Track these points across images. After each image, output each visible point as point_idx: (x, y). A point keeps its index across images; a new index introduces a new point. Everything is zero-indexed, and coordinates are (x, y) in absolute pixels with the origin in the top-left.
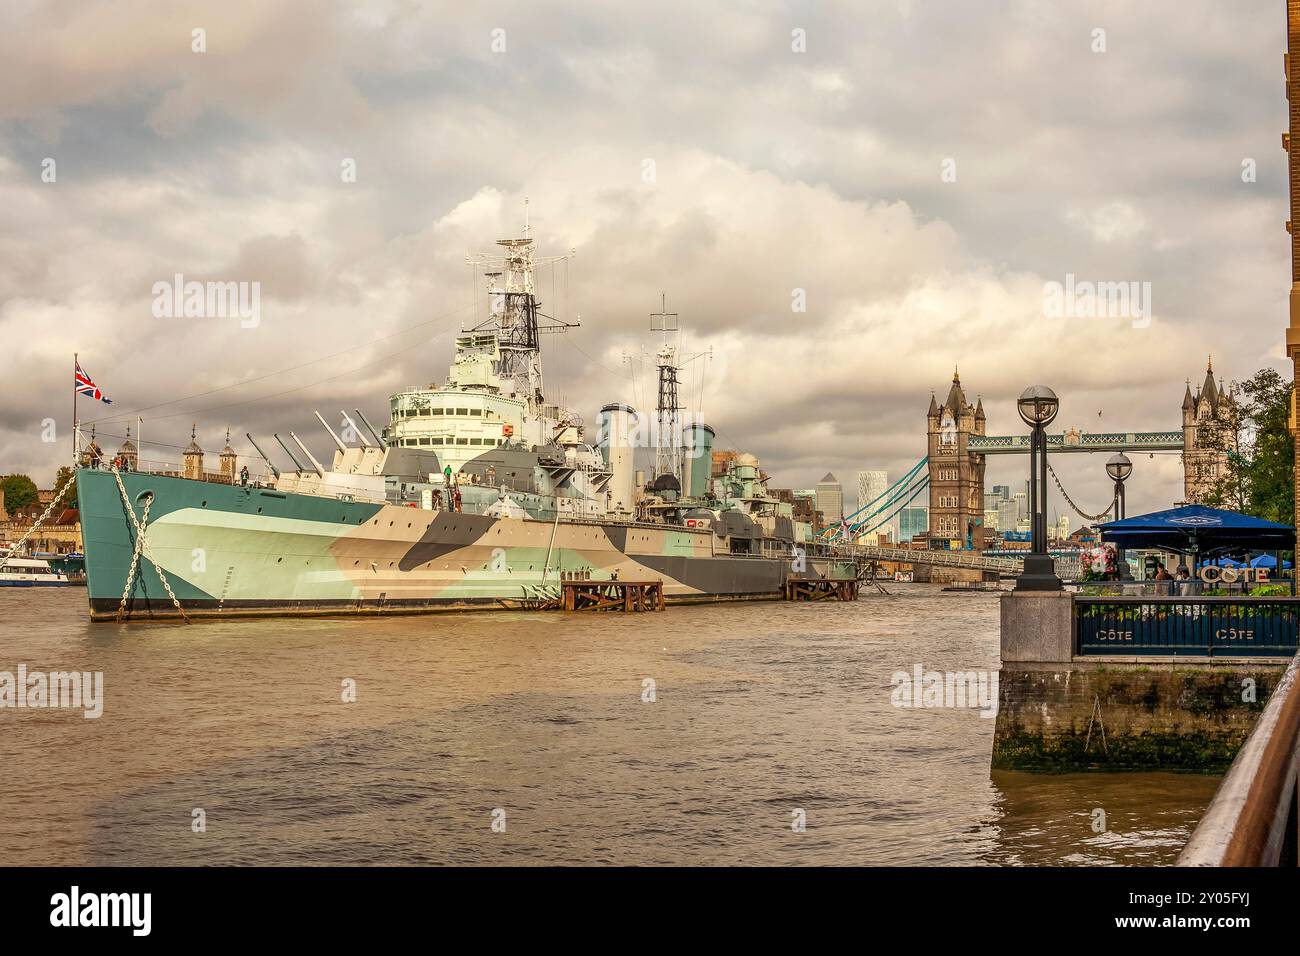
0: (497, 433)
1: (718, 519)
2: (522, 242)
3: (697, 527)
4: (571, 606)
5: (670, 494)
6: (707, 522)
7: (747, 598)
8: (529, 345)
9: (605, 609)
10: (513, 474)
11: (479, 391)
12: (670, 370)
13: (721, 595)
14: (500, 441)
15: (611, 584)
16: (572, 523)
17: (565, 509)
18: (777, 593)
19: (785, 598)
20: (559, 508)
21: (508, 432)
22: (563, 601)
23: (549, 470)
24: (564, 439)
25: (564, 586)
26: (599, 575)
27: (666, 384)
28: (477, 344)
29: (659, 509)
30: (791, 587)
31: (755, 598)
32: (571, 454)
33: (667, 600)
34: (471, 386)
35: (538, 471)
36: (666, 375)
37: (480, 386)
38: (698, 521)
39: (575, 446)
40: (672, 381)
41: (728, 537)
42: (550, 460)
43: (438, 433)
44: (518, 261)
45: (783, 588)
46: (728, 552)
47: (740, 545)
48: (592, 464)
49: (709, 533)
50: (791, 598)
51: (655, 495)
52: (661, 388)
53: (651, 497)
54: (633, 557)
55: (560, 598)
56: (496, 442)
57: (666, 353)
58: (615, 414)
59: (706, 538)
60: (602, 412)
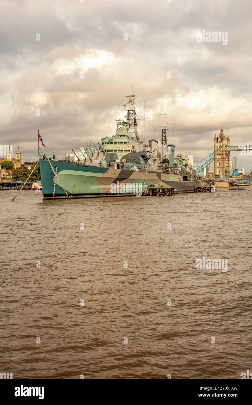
0: (130, 148)
1: (180, 171)
2: (132, 96)
3: (175, 173)
4: (151, 194)
5: (167, 164)
6: (178, 171)
7: (187, 192)
8: (135, 124)
9: (160, 195)
10: (135, 159)
11: (124, 137)
12: (165, 130)
13: (181, 191)
14: (131, 150)
15: (161, 188)
16: (150, 172)
17: (147, 169)
18: (193, 190)
19: (195, 192)
20: (146, 168)
21: (133, 148)
22: (149, 193)
23: (144, 158)
24: (147, 150)
25: (149, 189)
26: (156, 186)
27: (163, 134)
28: (123, 124)
29: (164, 168)
30: (197, 189)
31: (189, 192)
32: (148, 153)
33: (175, 192)
34: (121, 135)
35: (141, 158)
36: (164, 131)
37: (124, 136)
38: (175, 171)
39: (149, 151)
40: (165, 133)
41: (183, 176)
42: (144, 155)
44: (131, 101)
45: (195, 189)
46: (183, 180)
47: (185, 178)
48: (153, 156)
49: (179, 174)
50: (197, 192)
51: (163, 164)
52: (162, 135)
53: (162, 165)
54: (163, 181)
55: (148, 192)
56: (130, 151)
57: (164, 125)
58: (153, 142)
59: (178, 176)
60: (149, 142)
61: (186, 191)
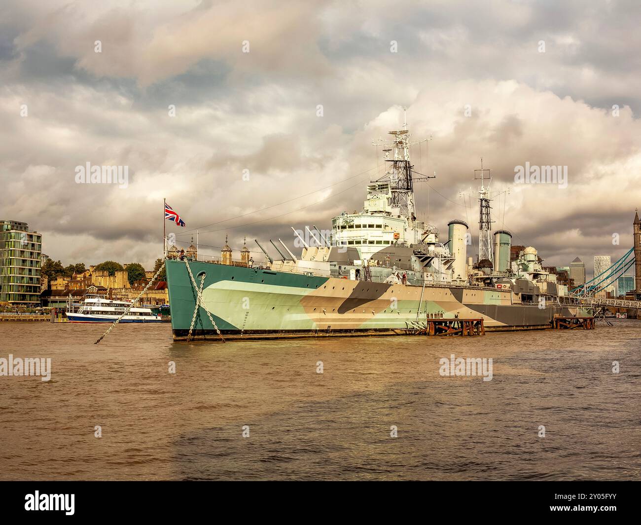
0: (390, 238)
1: (515, 284)
2: (402, 132)
3: (503, 288)
4: (433, 333)
5: (487, 270)
6: (508, 285)
7: (531, 328)
8: (408, 189)
9: (451, 335)
10: (400, 260)
11: (380, 215)
12: (486, 201)
13: (517, 326)
14: (392, 242)
15: (455, 321)
16: (433, 286)
17: (429, 279)
18: (548, 325)
19: (553, 328)
20: (426, 278)
21: (397, 237)
22: (428, 330)
23: (420, 258)
24: (428, 240)
25: (428, 322)
26: (448, 315)
27: (484, 209)
28: (379, 188)
29: (481, 278)
30: (556, 322)
31: (536, 328)
32: (432, 248)
33: (486, 329)
34: (376, 212)
35: (414, 258)
36: (484, 203)
37: (381, 212)
38: (503, 285)
39: (434, 244)
40: (487, 207)
41: (520, 294)
42: (419, 252)
43: (358, 238)
44: (401, 143)
45: (552, 322)
46: (520, 302)
47: (526, 298)
48: (444, 254)
49: (510, 292)
50: (557, 328)
51: (479, 271)
52: (481, 211)
53: (476, 272)
54: (467, 305)
55: (426, 328)
56: (390, 243)
57: (483, 192)
58: (456, 226)
59: (508, 295)
60: (449, 225)
61: (527, 326)
